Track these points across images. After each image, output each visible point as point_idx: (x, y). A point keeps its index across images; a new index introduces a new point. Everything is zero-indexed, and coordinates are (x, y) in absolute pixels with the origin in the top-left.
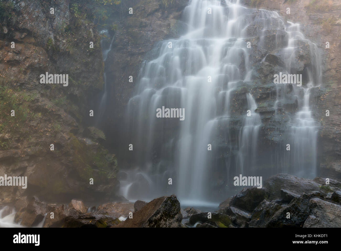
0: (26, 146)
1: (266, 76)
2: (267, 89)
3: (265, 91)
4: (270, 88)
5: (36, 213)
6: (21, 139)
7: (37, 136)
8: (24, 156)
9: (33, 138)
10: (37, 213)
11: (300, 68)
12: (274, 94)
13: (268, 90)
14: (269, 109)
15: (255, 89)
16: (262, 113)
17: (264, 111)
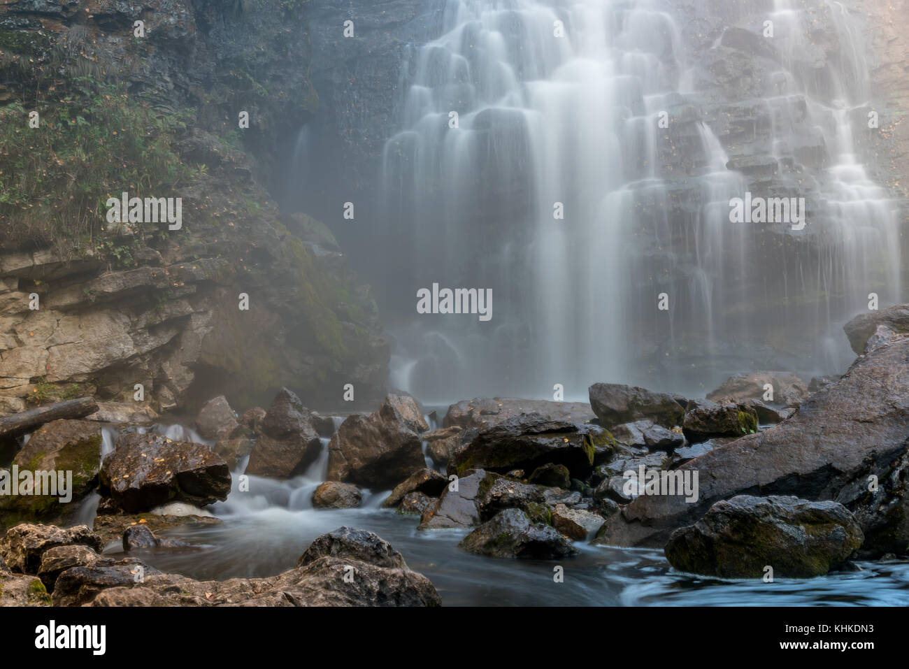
0: (179, 258)
1: (734, 82)
2: (747, 112)
3: (740, 116)
4: (753, 109)
5: (301, 435)
6: (164, 237)
7: (204, 230)
8: (183, 284)
9: (197, 235)
10: (305, 434)
11: (817, 61)
12: (764, 123)
13: (749, 115)
14: (762, 160)
15: (715, 112)
16: (746, 171)
17: (750, 164)
